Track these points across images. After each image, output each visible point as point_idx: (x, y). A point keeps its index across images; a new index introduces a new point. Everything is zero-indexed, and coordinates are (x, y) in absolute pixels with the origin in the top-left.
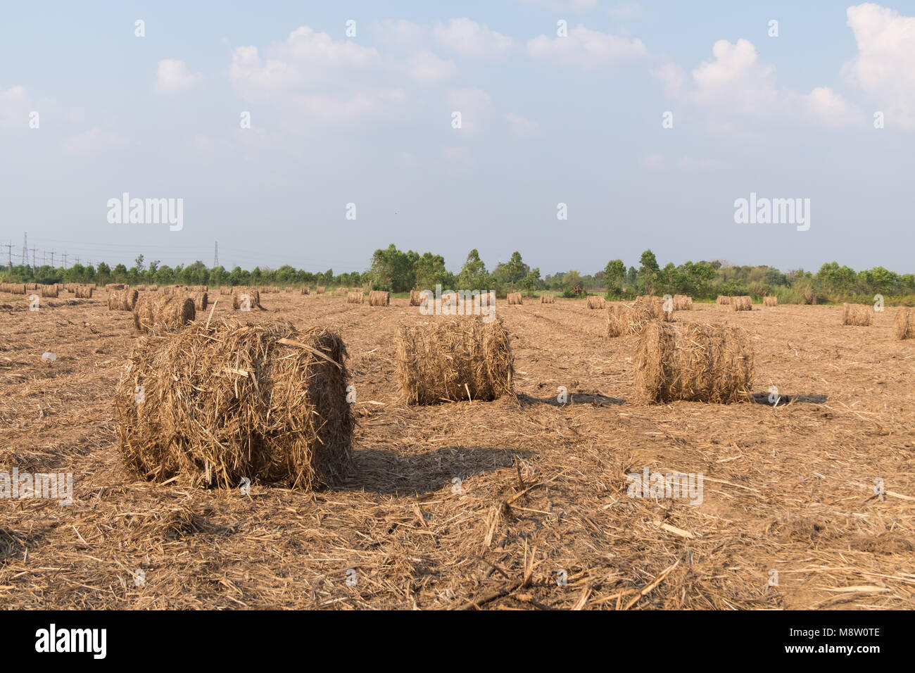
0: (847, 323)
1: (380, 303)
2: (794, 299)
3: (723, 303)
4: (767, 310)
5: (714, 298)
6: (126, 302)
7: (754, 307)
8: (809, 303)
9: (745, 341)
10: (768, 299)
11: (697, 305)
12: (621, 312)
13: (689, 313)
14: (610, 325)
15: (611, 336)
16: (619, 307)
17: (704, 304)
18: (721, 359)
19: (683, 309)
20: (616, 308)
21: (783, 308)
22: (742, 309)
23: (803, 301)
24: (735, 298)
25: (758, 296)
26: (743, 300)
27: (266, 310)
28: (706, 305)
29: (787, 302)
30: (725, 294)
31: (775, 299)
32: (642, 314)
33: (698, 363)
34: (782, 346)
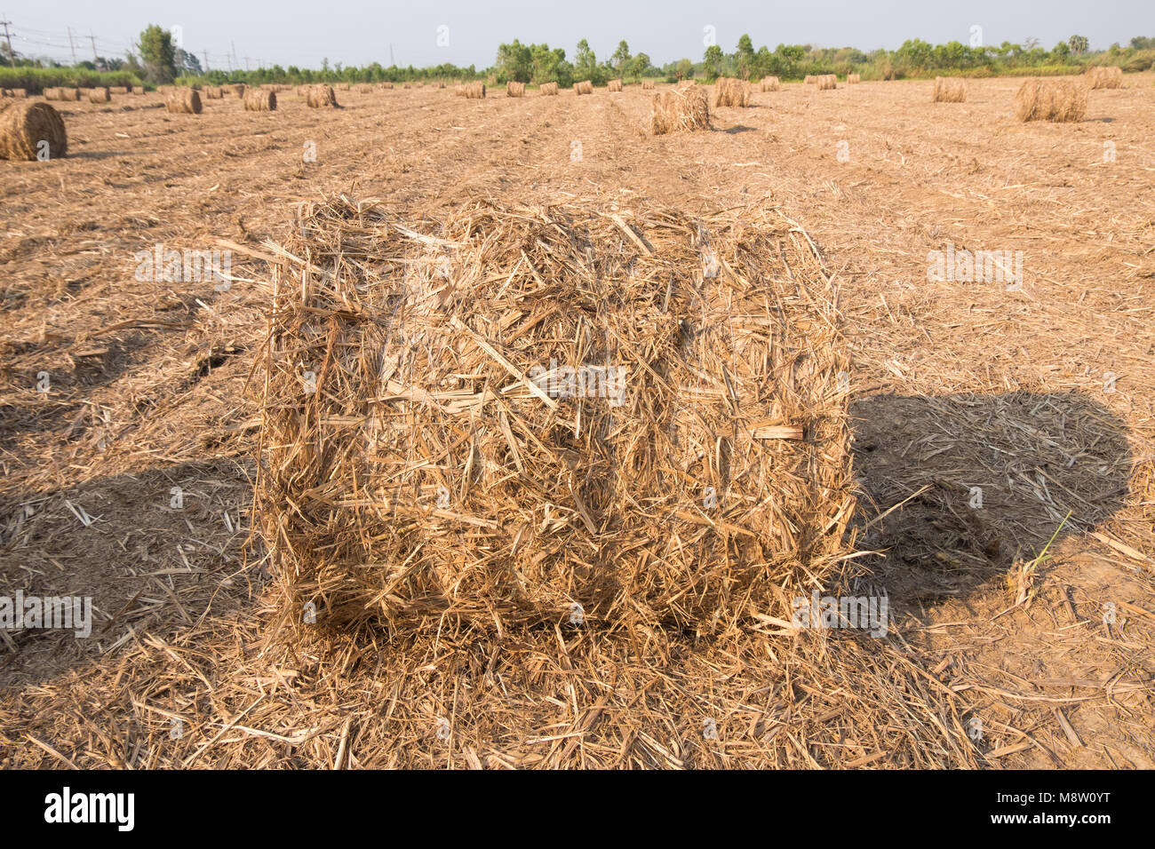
0: (938, 99)
1: (476, 95)
2: (875, 76)
3: (810, 83)
4: (851, 88)
5: (802, 78)
6: (184, 104)
7: (838, 85)
8: (888, 79)
9: (804, 323)
10: (851, 77)
11: (785, 85)
12: (669, 102)
13: (774, 95)
14: (655, 119)
15: (657, 133)
16: (668, 94)
17: (791, 84)
18: (663, 446)
19: (769, 90)
20: (663, 95)
21: (866, 85)
22: (826, 88)
23: (883, 77)
24: (821, 77)
25: (842, 75)
26: (829, 79)
27: (342, 108)
28: (793, 86)
29: (867, 78)
30: (813, 74)
31: (858, 76)
32: (695, 104)
33: (512, 487)
34: (878, 143)
